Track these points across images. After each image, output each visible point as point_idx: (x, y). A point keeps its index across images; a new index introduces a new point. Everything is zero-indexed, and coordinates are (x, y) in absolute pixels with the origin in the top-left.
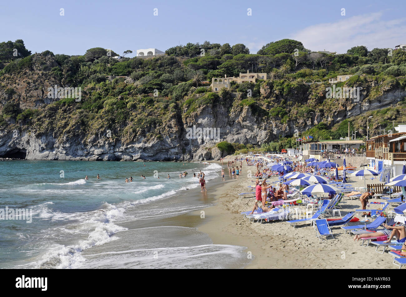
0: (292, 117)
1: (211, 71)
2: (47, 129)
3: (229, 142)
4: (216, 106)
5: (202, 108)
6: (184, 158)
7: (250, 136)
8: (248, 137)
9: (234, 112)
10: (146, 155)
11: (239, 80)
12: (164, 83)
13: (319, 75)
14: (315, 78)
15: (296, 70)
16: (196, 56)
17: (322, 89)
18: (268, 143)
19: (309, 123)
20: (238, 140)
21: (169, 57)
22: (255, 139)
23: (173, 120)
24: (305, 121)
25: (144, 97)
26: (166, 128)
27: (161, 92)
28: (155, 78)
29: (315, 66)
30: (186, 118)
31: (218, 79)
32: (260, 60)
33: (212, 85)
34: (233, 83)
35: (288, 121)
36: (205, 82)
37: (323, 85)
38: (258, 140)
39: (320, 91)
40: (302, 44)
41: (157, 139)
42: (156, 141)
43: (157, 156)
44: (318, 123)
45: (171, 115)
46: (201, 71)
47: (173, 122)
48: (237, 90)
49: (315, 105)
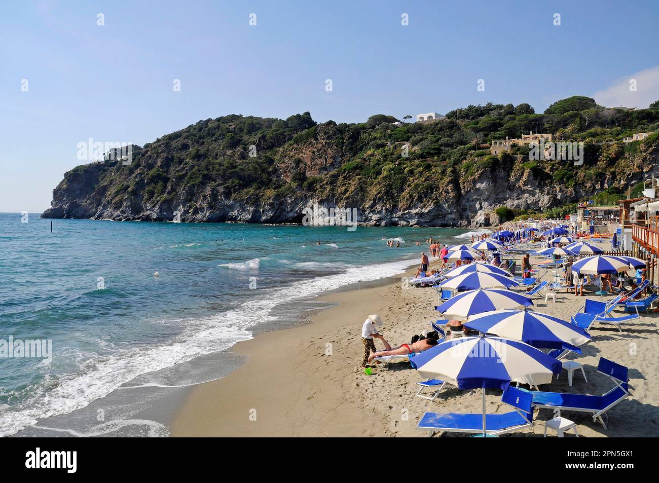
0: (579, 180)
1: (492, 133)
2: (329, 195)
3: (509, 208)
4: (495, 171)
5: (480, 172)
6: (461, 224)
7: (531, 201)
8: (529, 203)
9: (515, 176)
10: (423, 220)
11: (521, 142)
12: (443, 148)
13: (612, 134)
14: (608, 137)
15: (586, 129)
16: (477, 118)
17: (614, 149)
18: (551, 209)
19: (598, 186)
20: (518, 206)
21: (449, 120)
22: (537, 204)
23: (450, 185)
24: (593, 185)
25: (422, 162)
26: (443, 193)
27: (439, 157)
28: (434, 142)
29: (608, 124)
30: (464, 183)
31: (498, 142)
32: (544, 120)
33: (491, 148)
34: (514, 146)
35: (574, 185)
36: (484, 145)
37: (616, 145)
38: (540, 205)
39: (612, 152)
40: (594, 101)
41: (434, 205)
42: (432, 206)
43: (434, 222)
44: (609, 187)
45: (448, 180)
46: (481, 134)
47: (450, 187)
48: (518, 152)
49: (606, 167)
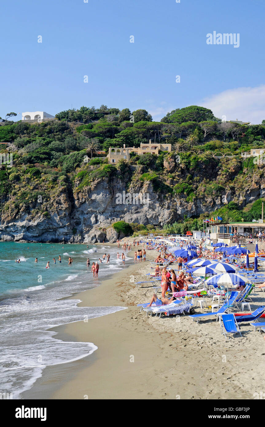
0: (199, 195)
1: (108, 139)
3: (127, 222)
4: (113, 181)
5: (96, 182)
6: (74, 239)
7: (151, 216)
8: (148, 217)
9: (133, 188)
10: (30, 235)
11: (139, 151)
12: (53, 152)
13: (230, 148)
14: (226, 151)
15: (204, 141)
16: (91, 122)
17: (233, 164)
18: (171, 224)
19: (218, 202)
20: (137, 220)
21: (60, 122)
22: (157, 219)
23: (62, 195)
24: (213, 199)
25: (30, 167)
26: (55, 204)
27: (49, 162)
28: (43, 145)
29: (226, 137)
30: (78, 193)
31: (116, 149)
32: (163, 129)
33: (108, 156)
34: (133, 154)
35: (195, 199)
36: (100, 152)
37: (234, 160)
38: (160, 220)
39: (231, 166)
40: (212, 112)
41: (43, 217)
42: (42, 219)
43: (43, 237)
44: (229, 203)
45: (60, 189)
46: (96, 139)
47: (62, 198)
48: (137, 162)
49: (226, 182)
